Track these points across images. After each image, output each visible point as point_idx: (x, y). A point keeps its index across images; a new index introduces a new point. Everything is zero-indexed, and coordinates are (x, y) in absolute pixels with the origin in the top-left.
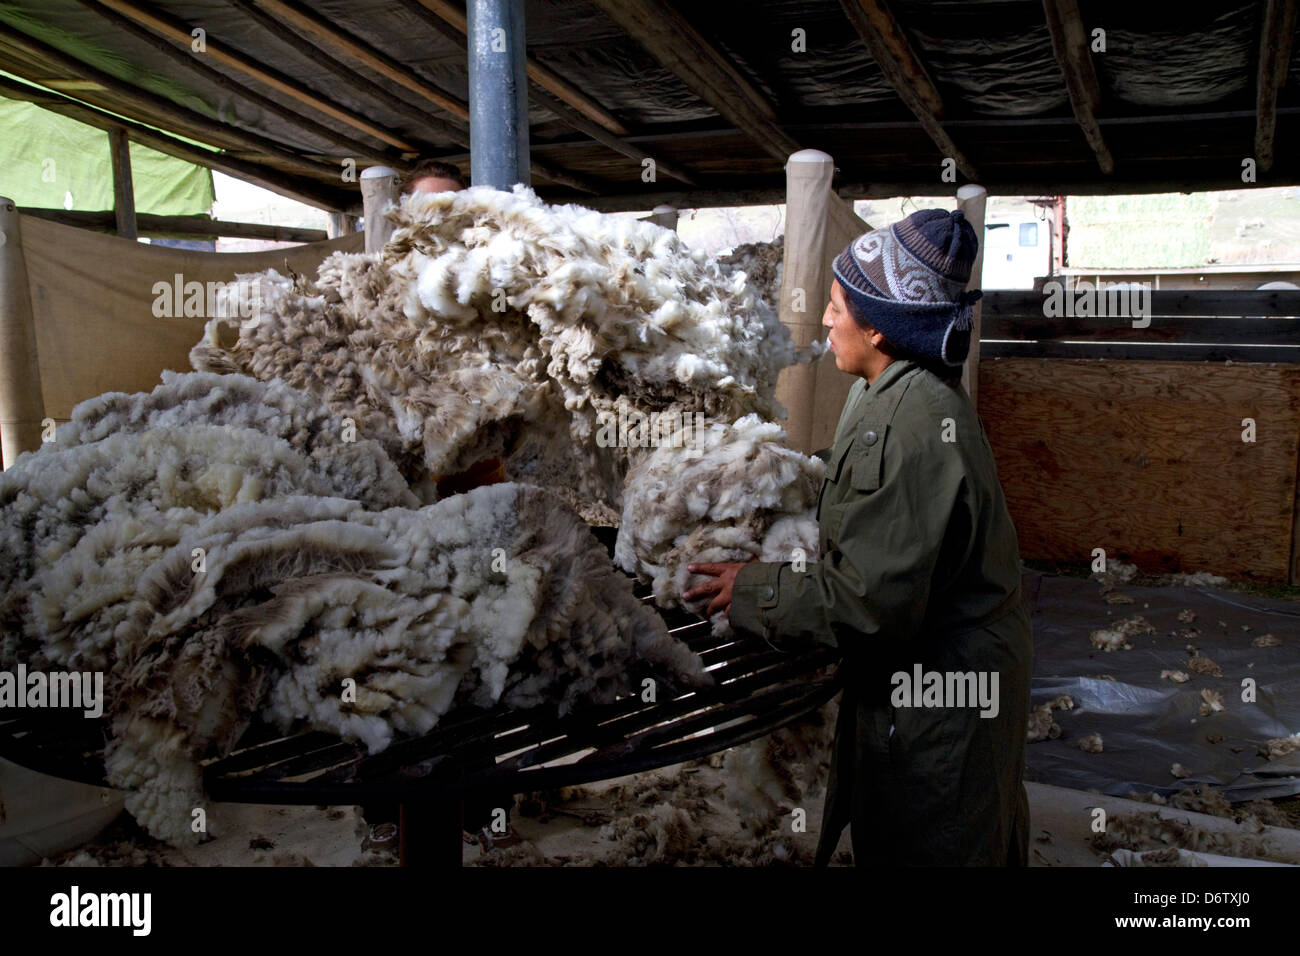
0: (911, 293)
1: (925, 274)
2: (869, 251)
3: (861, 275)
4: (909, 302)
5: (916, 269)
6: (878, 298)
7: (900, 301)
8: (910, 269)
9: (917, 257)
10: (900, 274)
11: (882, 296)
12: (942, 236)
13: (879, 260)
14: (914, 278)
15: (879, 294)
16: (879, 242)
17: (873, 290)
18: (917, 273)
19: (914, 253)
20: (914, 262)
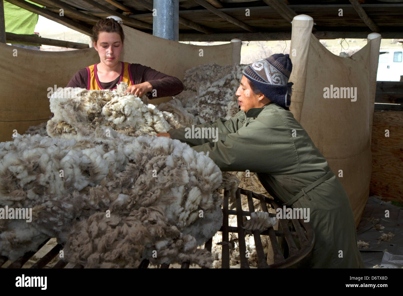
0: (275, 81)
1: (279, 75)
2: (259, 67)
3: (257, 75)
4: (274, 84)
5: (277, 73)
6: (264, 83)
7: (272, 84)
8: (275, 73)
9: (277, 68)
10: (271, 74)
11: (265, 82)
12: (284, 62)
13: (263, 70)
14: (276, 76)
15: (264, 81)
16: (262, 64)
17: (262, 80)
18: (277, 74)
19: (276, 67)
20: (276, 70)
